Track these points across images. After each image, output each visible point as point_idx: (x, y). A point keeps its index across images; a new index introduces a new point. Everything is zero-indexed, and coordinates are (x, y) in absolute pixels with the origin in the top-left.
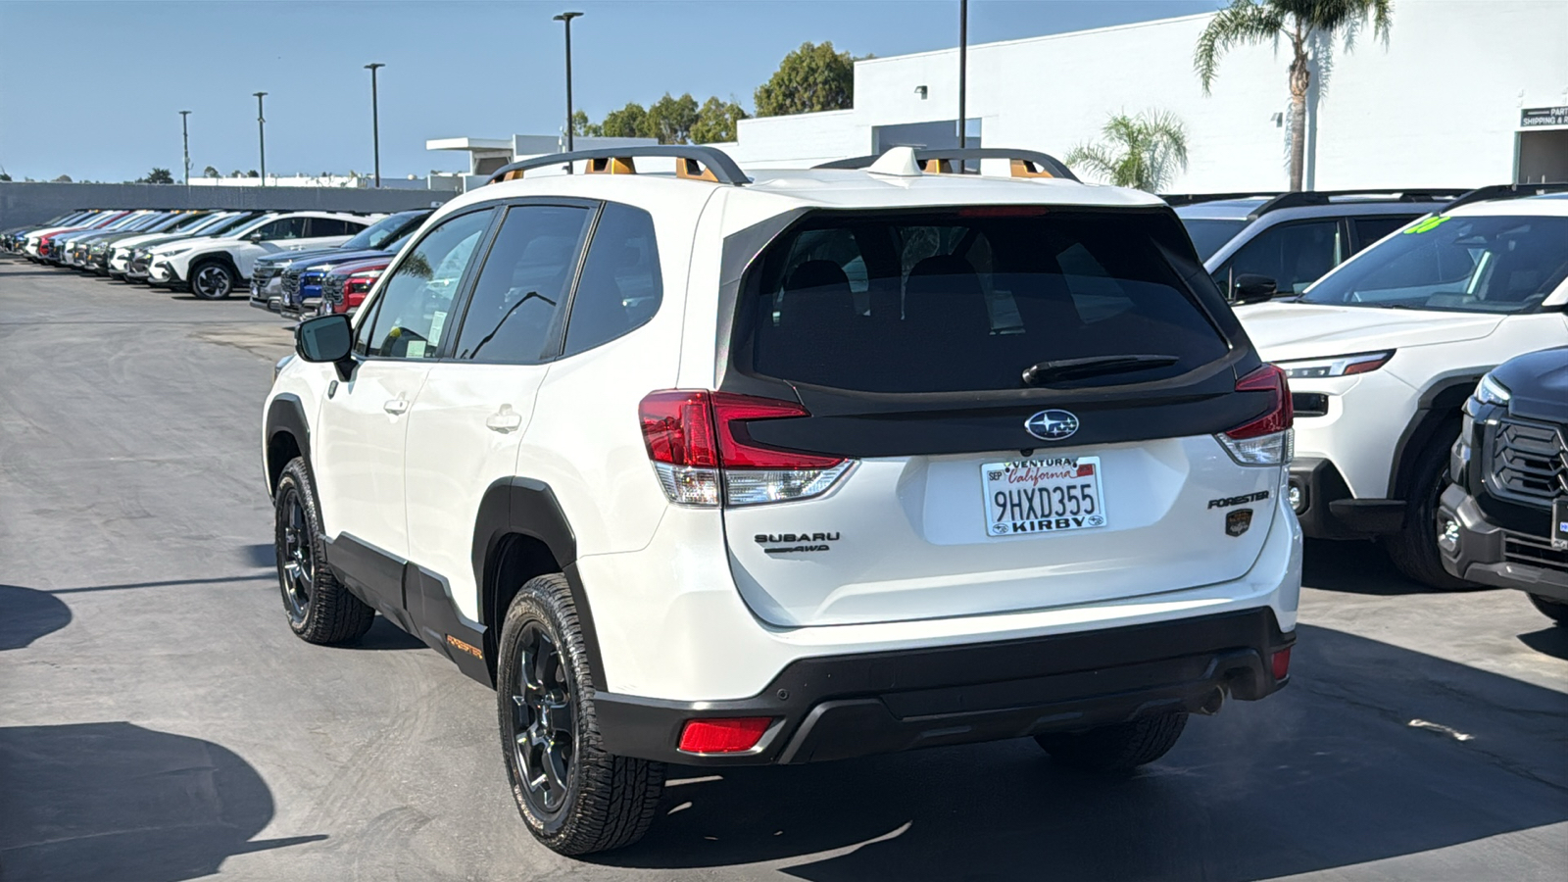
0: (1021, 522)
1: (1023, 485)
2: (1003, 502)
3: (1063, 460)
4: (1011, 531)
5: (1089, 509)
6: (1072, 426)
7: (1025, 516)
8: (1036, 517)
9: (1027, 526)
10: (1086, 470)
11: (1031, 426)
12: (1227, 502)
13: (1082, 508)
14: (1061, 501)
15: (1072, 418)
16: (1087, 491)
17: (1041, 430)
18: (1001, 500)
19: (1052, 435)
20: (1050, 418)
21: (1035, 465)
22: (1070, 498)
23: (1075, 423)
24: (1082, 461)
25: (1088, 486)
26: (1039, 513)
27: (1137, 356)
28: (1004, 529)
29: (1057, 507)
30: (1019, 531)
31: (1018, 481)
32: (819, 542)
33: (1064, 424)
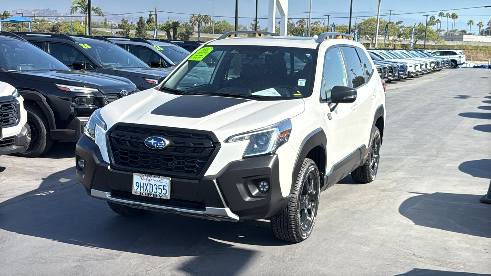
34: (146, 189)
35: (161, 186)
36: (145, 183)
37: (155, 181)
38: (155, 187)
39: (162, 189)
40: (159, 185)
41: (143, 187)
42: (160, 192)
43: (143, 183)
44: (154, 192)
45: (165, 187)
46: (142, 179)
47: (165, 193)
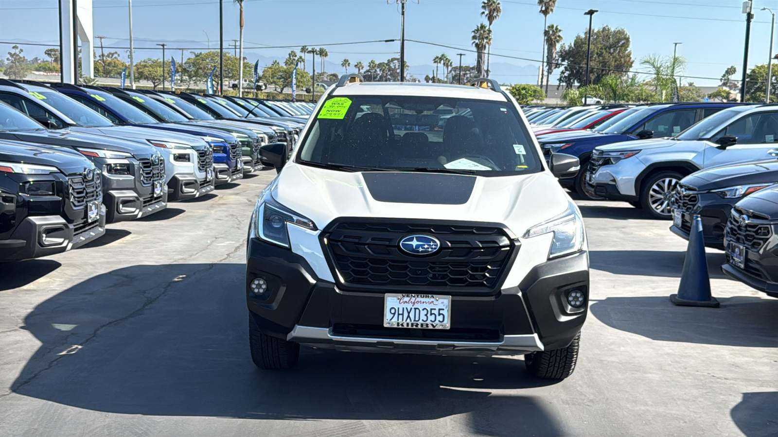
34: (409, 316)
35: (435, 309)
36: (407, 308)
37: (423, 302)
38: (423, 313)
39: (437, 314)
40: (431, 309)
41: (403, 314)
42: (433, 320)
43: (403, 308)
44: (423, 320)
45: (441, 312)
46: (401, 302)
47: (441, 320)
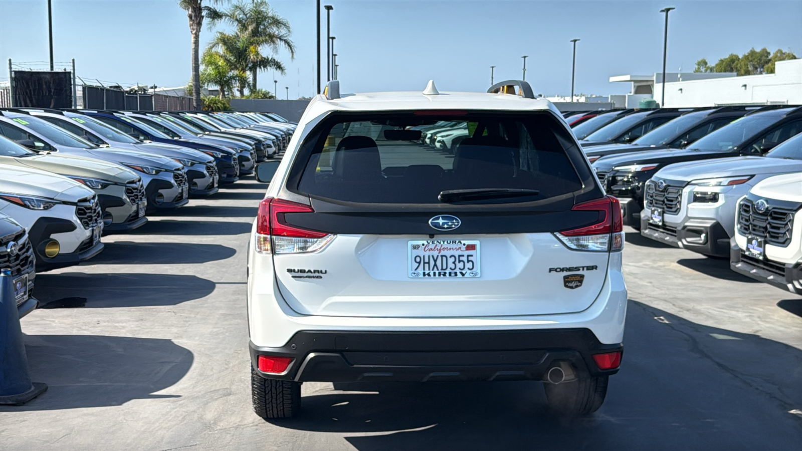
0: (428, 272)
1: (431, 253)
2: (419, 261)
3: (457, 241)
4: (422, 276)
5: (471, 267)
6: (456, 224)
7: (431, 268)
8: (438, 270)
9: (432, 274)
10: (471, 247)
11: (431, 223)
12: (562, 270)
13: (466, 268)
14: (454, 263)
15: (456, 220)
16: (470, 258)
17: (437, 225)
18: (418, 259)
19: (444, 228)
20: (443, 219)
21: (440, 243)
22: (460, 261)
23: (459, 222)
24: (468, 242)
25: (472, 256)
26: (440, 268)
27: (508, 189)
28: (418, 275)
29: (451, 265)
30: (427, 276)
31: (429, 251)
32: (317, 274)
33: (451, 222)
